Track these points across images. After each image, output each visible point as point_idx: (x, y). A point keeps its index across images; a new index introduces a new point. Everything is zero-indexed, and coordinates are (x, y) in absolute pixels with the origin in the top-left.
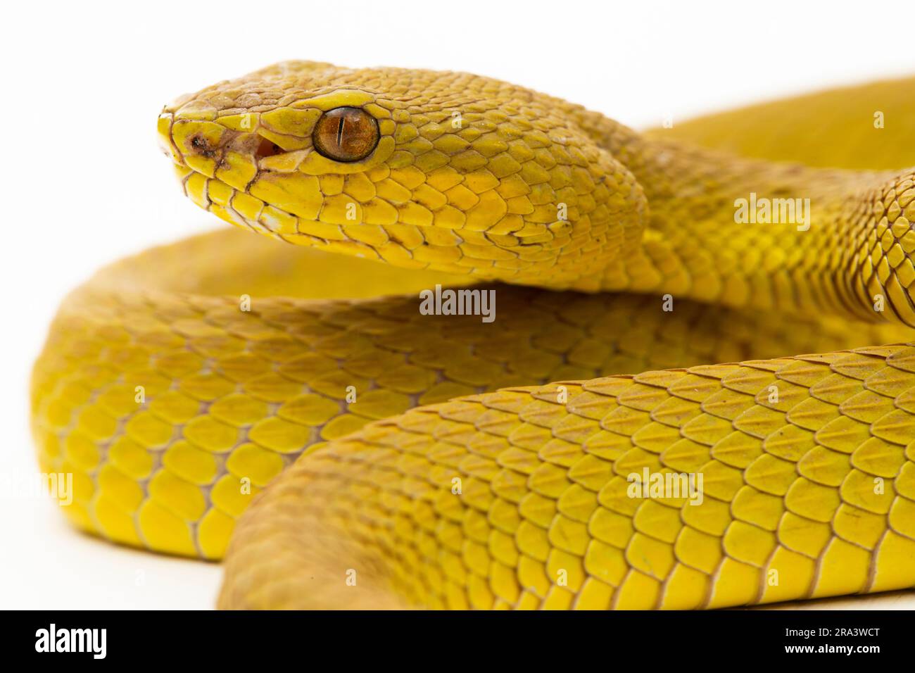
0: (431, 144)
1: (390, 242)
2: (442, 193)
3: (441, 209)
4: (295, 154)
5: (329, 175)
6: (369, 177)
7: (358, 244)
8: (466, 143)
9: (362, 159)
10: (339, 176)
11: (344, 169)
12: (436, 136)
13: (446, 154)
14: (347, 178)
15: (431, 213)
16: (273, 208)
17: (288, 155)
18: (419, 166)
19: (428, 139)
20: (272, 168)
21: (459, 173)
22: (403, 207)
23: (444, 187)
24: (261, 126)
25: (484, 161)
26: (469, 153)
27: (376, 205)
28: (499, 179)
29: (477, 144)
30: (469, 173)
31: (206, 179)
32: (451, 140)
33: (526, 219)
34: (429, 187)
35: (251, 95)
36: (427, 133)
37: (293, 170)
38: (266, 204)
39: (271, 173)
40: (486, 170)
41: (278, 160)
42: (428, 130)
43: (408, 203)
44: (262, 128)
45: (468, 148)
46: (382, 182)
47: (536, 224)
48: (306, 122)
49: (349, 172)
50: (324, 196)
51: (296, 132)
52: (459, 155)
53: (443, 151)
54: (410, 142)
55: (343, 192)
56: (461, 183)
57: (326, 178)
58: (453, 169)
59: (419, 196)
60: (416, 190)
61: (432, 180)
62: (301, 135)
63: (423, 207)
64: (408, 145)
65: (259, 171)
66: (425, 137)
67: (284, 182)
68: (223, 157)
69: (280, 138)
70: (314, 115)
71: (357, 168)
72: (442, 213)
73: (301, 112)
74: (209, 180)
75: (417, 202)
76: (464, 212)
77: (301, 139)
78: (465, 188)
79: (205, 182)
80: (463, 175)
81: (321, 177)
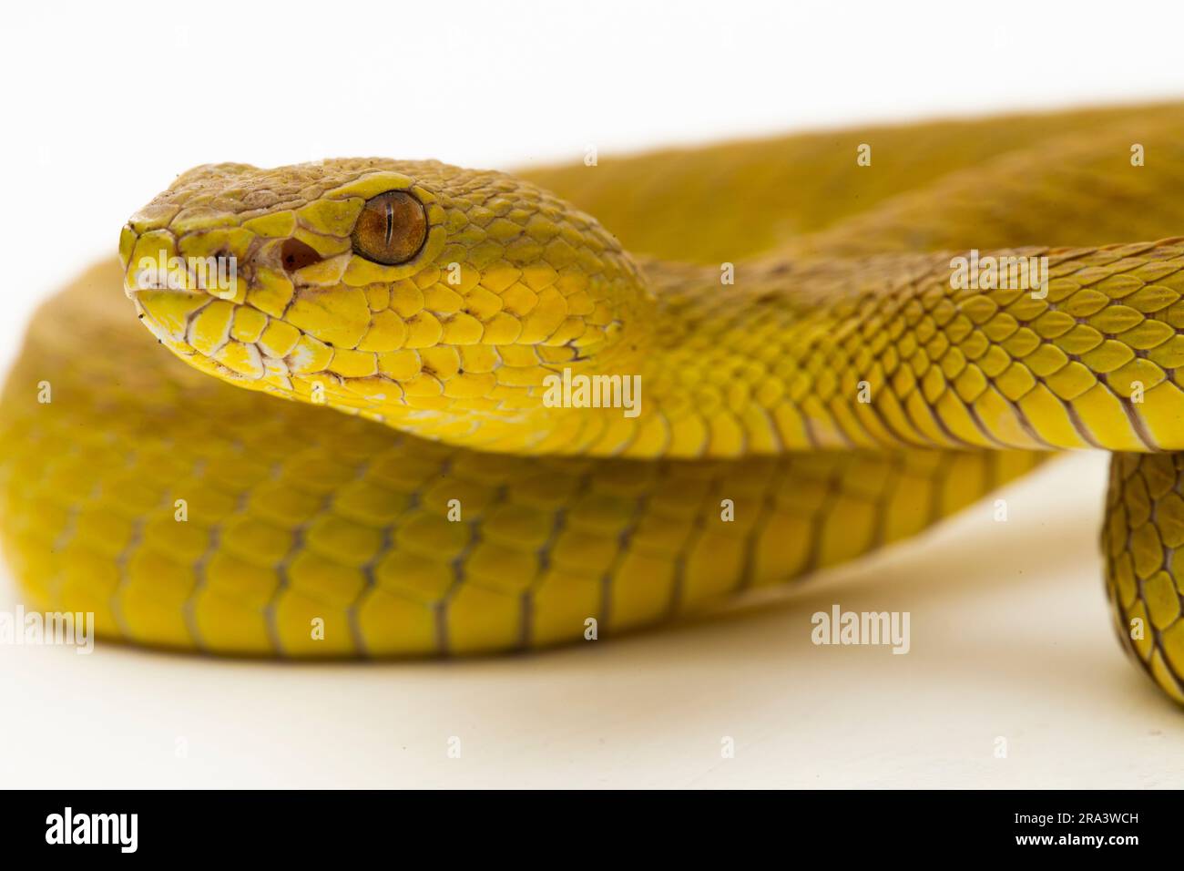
0: (483, 231)
1: (421, 374)
2: (498, 295)
3: (493, 319)
4: (336, 260)
5: (373, 284)
6: (416, 283)
7: (382, 381)
8: (518, 228)
9: (411, 259)
10: (383, 285)
11: (391, 274)
12: (487, 223)
13: (501, 244)
14: (392, 287)
15: (481, 325)
16: (310, 338)
17: (327, 262)
18: (472, 262)
19: (479, 226)
20: (312, 282)
21: (516, 267)
22: (449, 320)
23: (500, 288)
24: (300, 226)
25: (538, 250)
26: (523, 240)
27: (420, 321)
28: (557, 271)
29: (529, 228)
30: (526, 265)
31: (232, 306)
32: (502, 226)
33: (587, 322)
34: (483, 289)
35: (261, 192)
36: (476, 218)
37: (335, 282)
38: (303, 333)
39: (309, 289)
40: (542, 261)
41: (318, 271)
42: (477, 215)
43: (456, 314)
44: (301, 229)
45: (522, 233)
46: (431, 288)
47: (596, 327)
48: (349, 216)
49: (396, 279)
50: (372, 312)
51: (338, 230)
52: (513, 244)
53: (497, 241)
54: (462, 231)
55: (389, 307)
56: (518, 280)
57: (372, 289)
58: (508, 263)
59: (473, 304)
60: (468, 296)
61: (487, 280)
62: (341, 234)
63: (473, 318)
64: (460, 237)
65: (297, 288)
66: (475, 224)
67: (324, 299)
68: (253, 273)
69: (320, 240)
70: (356, 207)
71: (406, 272)
72: (493, 324)
73: (341, 204)
74: (237, 307)
75: (467, 312)
76: (520, 319)
77: (341, 239)
78: (524, 287)
79: (231, 312)
80: (520, 269)
81: (366, 288)
